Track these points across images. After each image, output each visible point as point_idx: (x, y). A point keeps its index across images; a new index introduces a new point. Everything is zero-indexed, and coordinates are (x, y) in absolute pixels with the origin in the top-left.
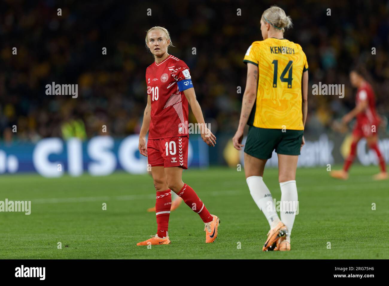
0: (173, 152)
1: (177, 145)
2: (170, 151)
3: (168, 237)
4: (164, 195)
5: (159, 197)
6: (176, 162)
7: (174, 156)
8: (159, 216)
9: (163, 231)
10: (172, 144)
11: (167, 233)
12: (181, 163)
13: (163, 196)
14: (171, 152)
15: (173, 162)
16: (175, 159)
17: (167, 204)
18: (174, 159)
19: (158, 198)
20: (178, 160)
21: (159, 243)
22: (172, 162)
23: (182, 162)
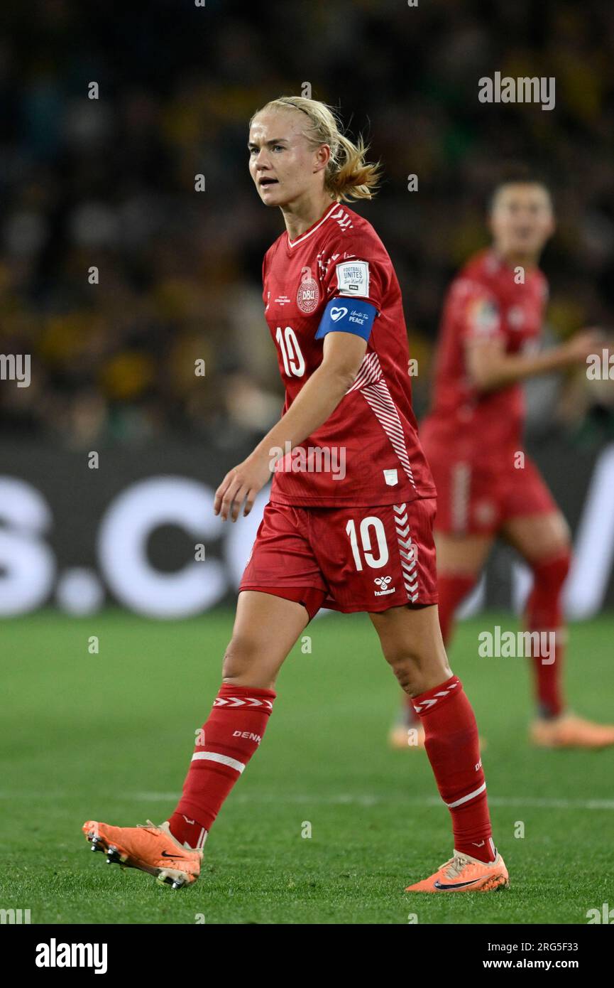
0: (377, 556)
1: (390, 528)
2: (366, 554)
3: (200, 852)
4: (243, 703)
5: (223, 702)
6: (393, 590)
7: (381, 572)
8: (202, 765)
9: (193, 823)
10: (372, 530)
11: (204, 836)
12: (412, 594)
13: (239, 703)
14: (369, 558)
15: (383, 593)
16: (388, 581)
17: (244, 735)
18: (383, 583)
19: (219, 704)
20: (398, 583)
21: (164, 854)
22: (377, 594)
23: (413, 589)
